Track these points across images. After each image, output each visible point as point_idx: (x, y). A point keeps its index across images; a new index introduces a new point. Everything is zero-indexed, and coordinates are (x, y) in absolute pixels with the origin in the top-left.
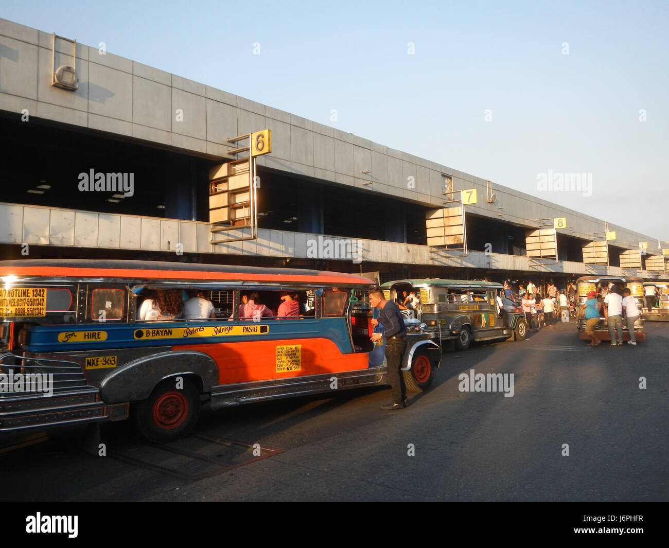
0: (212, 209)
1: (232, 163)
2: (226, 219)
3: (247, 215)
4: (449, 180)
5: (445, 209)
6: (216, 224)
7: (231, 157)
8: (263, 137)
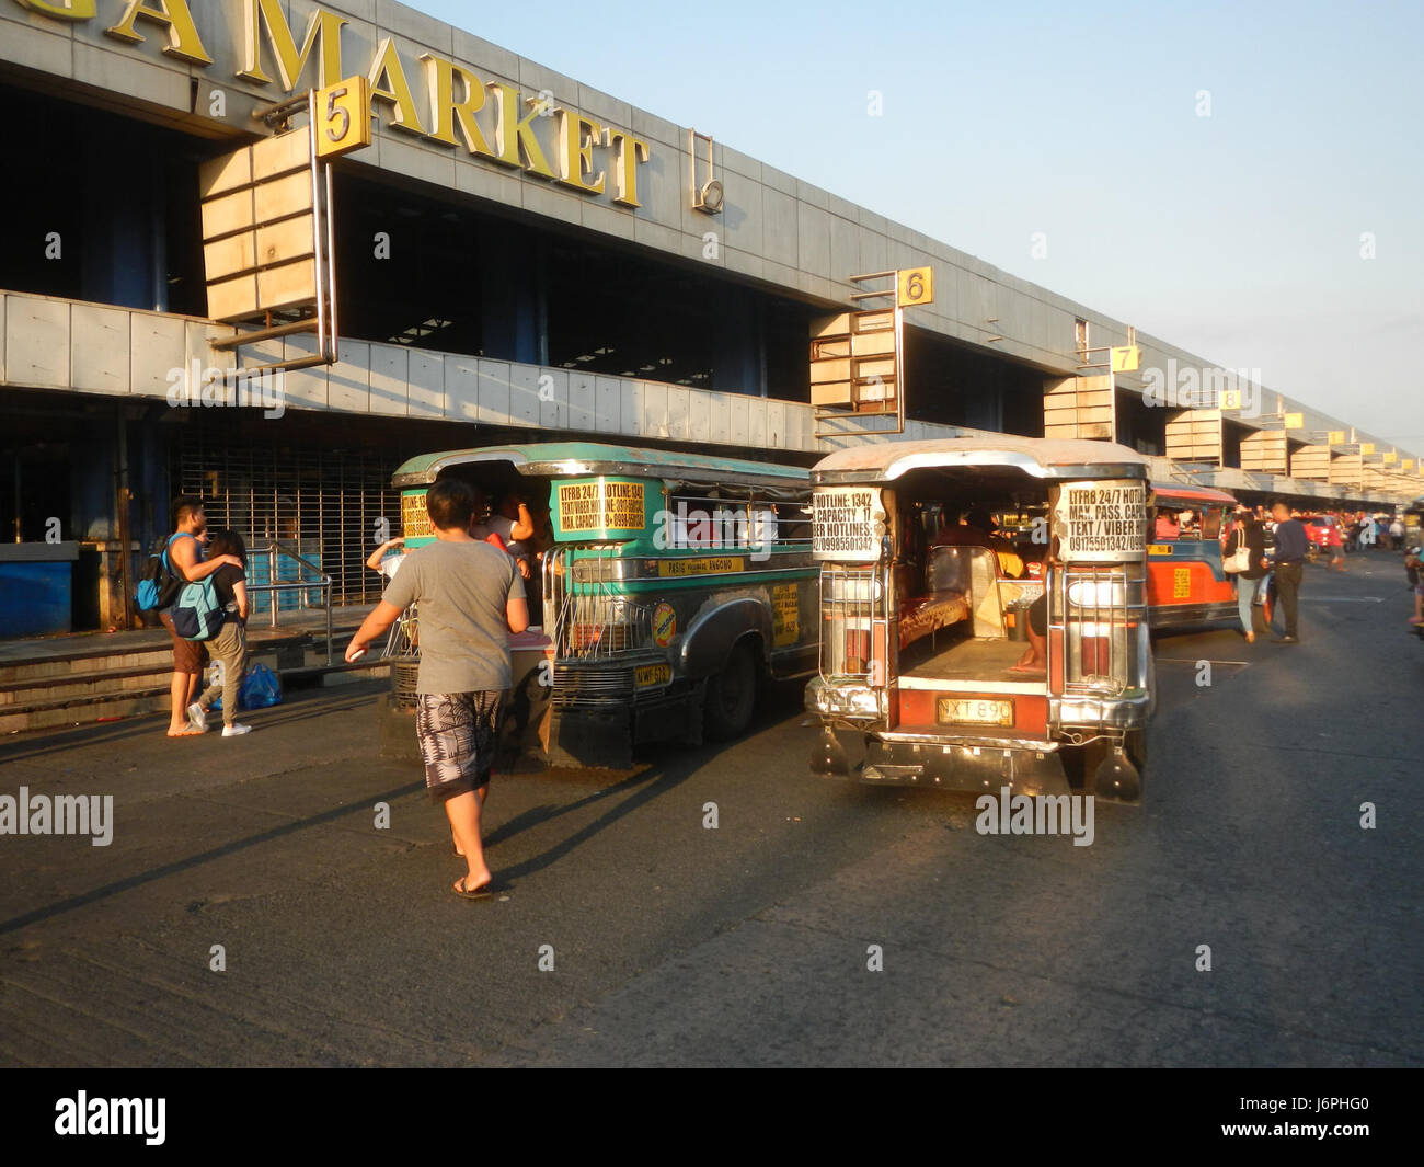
0: (814, 384)
1: (856, 312)
2: (848, 400)
3: (891, 395)
4: (1081, 328)
5: (1078, 379)
6: (821, 407)
7: (854, 304)
8: (921, 278)
